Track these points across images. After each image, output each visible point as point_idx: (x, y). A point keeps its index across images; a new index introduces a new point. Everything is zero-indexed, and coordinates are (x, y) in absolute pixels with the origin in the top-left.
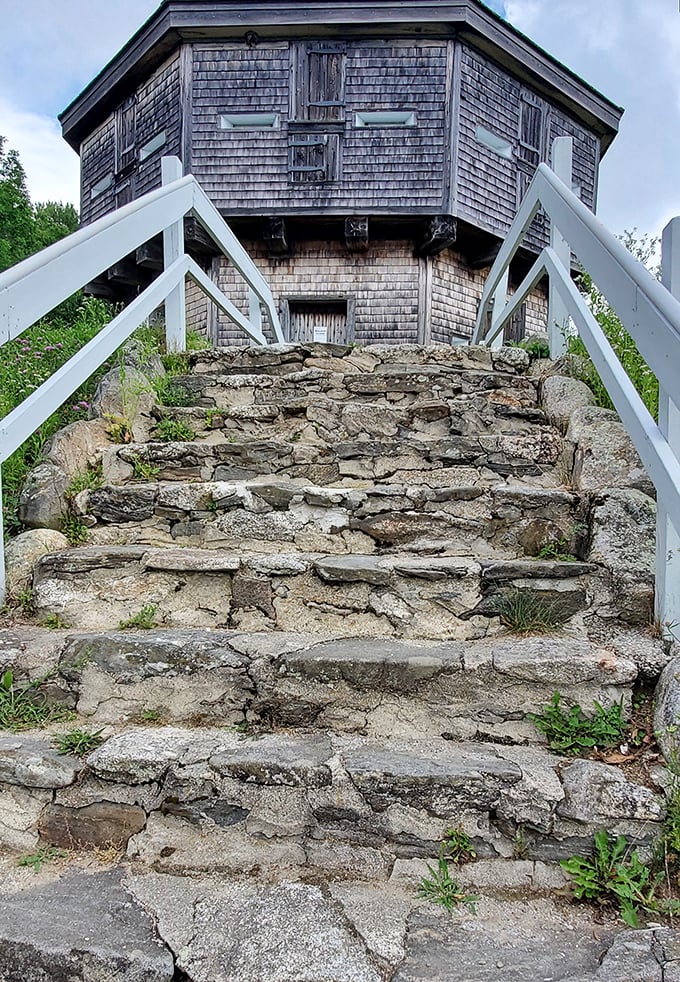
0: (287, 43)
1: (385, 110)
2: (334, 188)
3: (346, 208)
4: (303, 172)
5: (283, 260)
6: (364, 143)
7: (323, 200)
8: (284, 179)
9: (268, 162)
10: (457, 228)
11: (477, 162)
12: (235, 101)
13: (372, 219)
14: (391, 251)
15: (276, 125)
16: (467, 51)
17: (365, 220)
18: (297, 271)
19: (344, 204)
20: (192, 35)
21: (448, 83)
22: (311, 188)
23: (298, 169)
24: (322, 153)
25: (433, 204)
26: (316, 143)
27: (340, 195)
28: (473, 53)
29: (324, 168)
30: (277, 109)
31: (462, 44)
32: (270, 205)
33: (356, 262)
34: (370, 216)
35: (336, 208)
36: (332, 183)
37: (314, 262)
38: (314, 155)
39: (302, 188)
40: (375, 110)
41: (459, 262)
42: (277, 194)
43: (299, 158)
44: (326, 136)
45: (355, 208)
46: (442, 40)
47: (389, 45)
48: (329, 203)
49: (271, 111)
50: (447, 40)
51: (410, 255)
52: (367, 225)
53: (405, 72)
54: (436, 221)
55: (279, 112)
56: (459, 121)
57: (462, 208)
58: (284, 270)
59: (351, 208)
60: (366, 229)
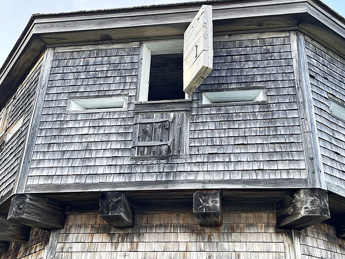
0: (138, 43)
1: (233, 89)
2: (179, 161)
3: (194, 182)
4: (148, 146)
5: (127, 235)
6: (212, 118)
7: (168, 174)
8: (127, 154)
9: (114, 138)
10: (329, 202)
11: (336, 133)
12: (86, 88)
13: (224, 193)
14: (250, 225)
15: (125, 106)
16: (309, 40)
17: (216, 194)
18: (141, 247)
19: (192, 177)
20: (54, 41)
21: (295, 64)
22: (155, 162)
23: (141, 144)
24: (168, 129)
25: (297, 176)
26: (162, 120)
27: (188, 168)
28: (314, 43)
29: (169, 143)
30: (125, 93)
31: (304, 34)
32: (110, 179)
33: (209, 237)
34: (222, 190)
35: (183, 182)
36: (178, 157)
37: (161, 237)
38: (159, 131)
39: (145, 162)
40: (223, 90)
41: (327, 235)
42: (118, 168)
43: (145, 134)
44: (172, 115)
45: (204, 182)
46: (284, 31)
47: (233, 38)
48: (175, 176)
49: (119, 95)
50: (289, 31)
51: (271, 230)
52: (218, 199)
53: (249, 57)
54: (302, 195)
55: (126, 95)
56: (312, 96)
57: (328, 179)
58: (126, 246)
59: (199, 182)
60: (218, 205)
